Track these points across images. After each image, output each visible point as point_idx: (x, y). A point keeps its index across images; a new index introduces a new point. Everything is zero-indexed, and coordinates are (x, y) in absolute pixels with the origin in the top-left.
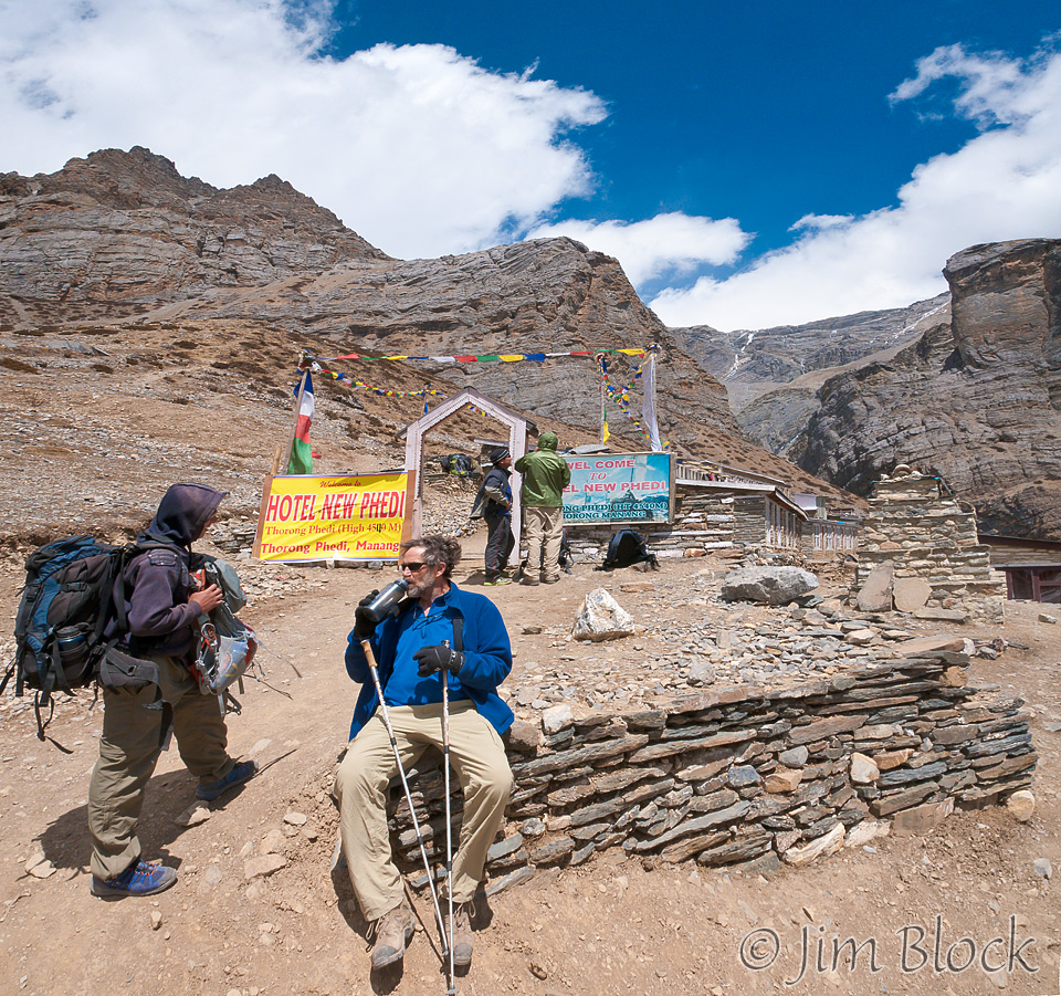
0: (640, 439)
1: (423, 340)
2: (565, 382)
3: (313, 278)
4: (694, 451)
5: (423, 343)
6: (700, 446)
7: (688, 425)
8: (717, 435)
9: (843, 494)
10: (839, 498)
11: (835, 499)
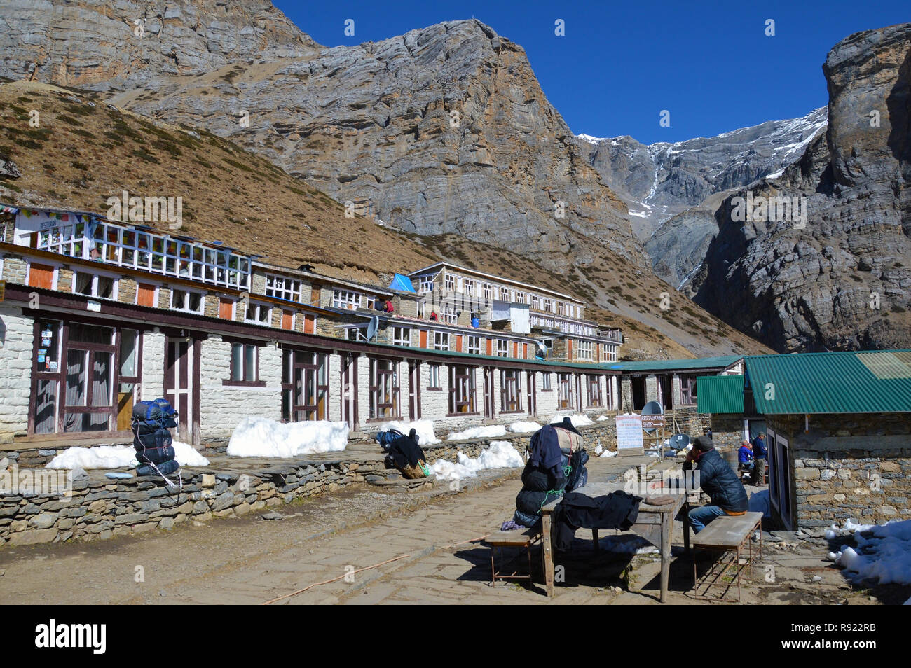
0: (540, 260)
1: (340, 143)
2: (469, 194)
3: (244, 67)
4: (590, 275)
5: (339, 147)
6: (597, 270)
7: (587, 246)
8: (614, 259)
9: (719, 326)
10: (715, 329)
11: (711, 331)
